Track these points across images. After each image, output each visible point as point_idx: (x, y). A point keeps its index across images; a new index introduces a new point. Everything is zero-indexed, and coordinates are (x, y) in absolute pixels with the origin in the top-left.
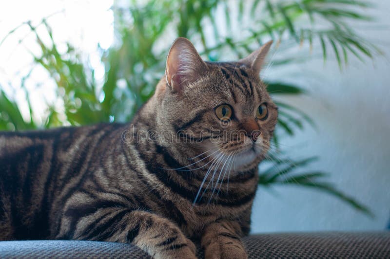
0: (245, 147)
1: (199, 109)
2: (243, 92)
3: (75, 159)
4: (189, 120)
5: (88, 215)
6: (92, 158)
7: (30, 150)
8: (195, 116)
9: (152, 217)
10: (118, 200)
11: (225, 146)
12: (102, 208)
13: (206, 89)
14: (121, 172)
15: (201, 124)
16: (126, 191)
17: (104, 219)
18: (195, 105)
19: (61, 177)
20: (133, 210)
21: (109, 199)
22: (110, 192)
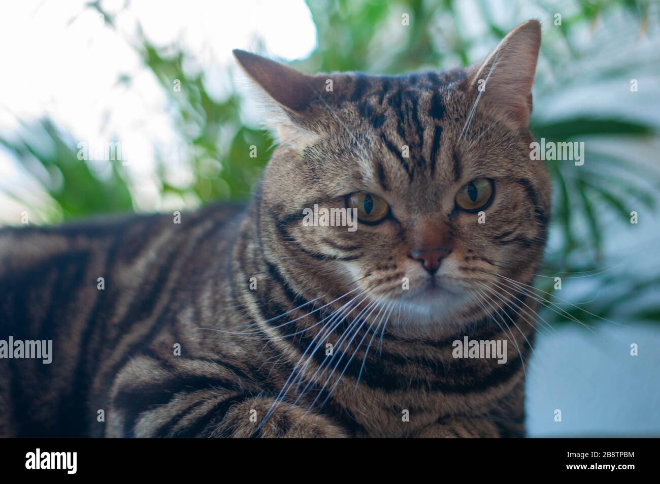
3: (146, 282)
5: (155, 408)
7: (58, 261)
9: (288, 414)
10: (218, 375)
12: (183, 393)
14: (222, 319)
16: (234, 358)
17: (189, 416)
19: (116, 320)
20: (250, 396)
21: (199, 372)
22: (202, 359)
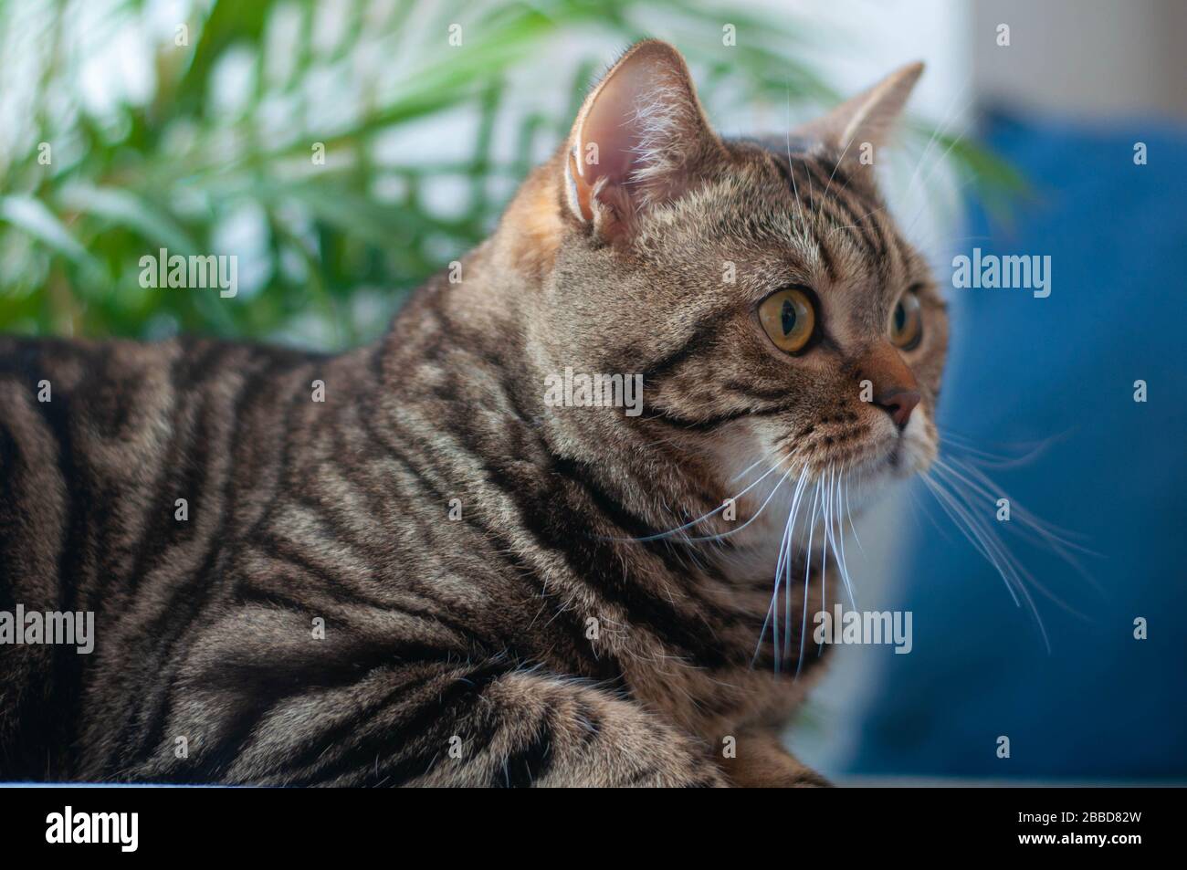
0: (872, 447)
1: (703, 304)
2: (855, 242)
4: (666, 349)
6: (231, 472)
8: (689, 333)
11: (805, 443)
12: (386, 668)
13: (722, 229)
15: (715, 364)
16: (466, 613)
18: (687, 288)
22: (402, 609)
